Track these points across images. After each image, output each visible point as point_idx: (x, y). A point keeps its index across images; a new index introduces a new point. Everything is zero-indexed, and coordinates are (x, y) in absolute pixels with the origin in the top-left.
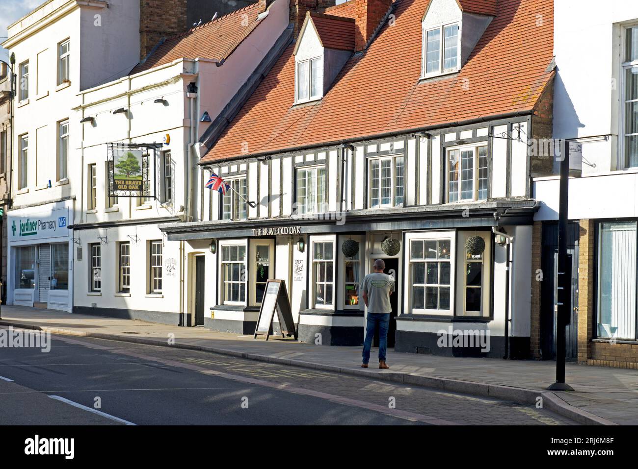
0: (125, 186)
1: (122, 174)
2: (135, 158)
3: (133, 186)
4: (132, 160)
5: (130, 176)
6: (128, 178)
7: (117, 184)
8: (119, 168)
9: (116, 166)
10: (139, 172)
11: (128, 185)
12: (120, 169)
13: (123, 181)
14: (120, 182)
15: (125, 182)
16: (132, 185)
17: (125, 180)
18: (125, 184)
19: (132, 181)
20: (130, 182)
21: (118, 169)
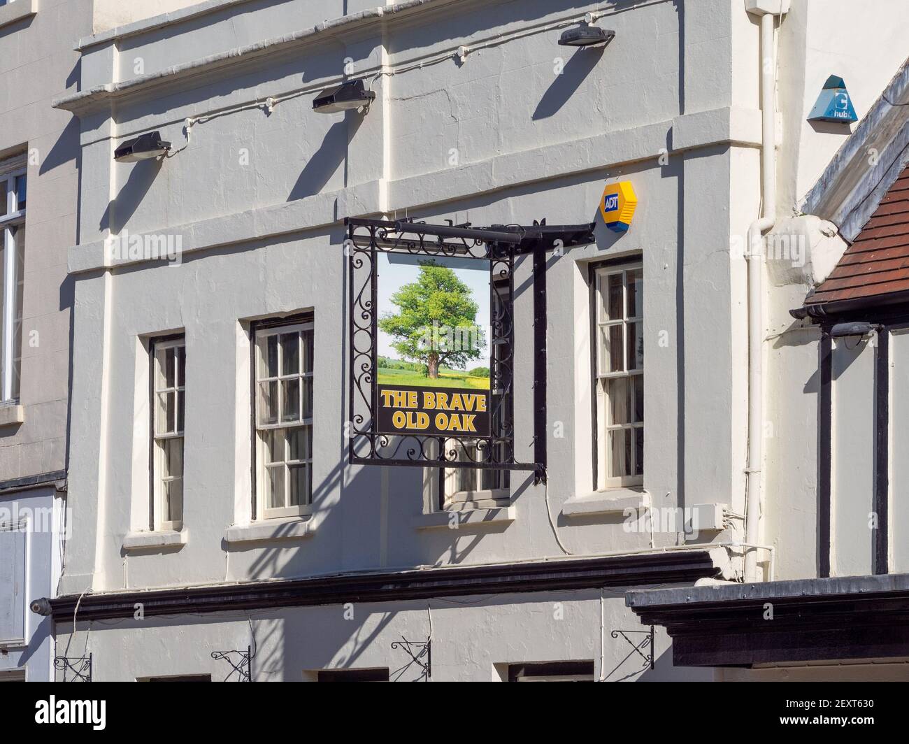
0: (420, 415)
1: (408, 359)
2: (463, 291)
3: (455, 417)
4: (452, 297)
5: (443, 371)
6: (432, 382)
7: (387, 404)
8: (401, 332)
9: (386, 325)
10: (477, 353)
11: (432, 413)
12: (403, 339)
13: (413, 395)
14: (399, 399)
15: (420, 400)
16: (448, 413)
17: (420, 390)
18: (420, 408)
19: (450, 392)
20: (443, 397)
21: (393, 337)
